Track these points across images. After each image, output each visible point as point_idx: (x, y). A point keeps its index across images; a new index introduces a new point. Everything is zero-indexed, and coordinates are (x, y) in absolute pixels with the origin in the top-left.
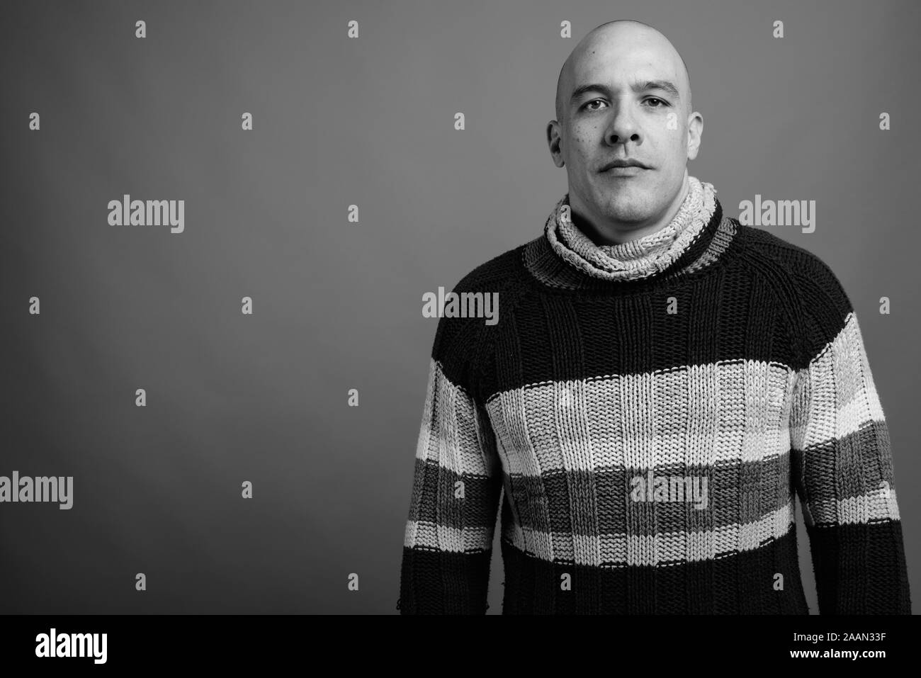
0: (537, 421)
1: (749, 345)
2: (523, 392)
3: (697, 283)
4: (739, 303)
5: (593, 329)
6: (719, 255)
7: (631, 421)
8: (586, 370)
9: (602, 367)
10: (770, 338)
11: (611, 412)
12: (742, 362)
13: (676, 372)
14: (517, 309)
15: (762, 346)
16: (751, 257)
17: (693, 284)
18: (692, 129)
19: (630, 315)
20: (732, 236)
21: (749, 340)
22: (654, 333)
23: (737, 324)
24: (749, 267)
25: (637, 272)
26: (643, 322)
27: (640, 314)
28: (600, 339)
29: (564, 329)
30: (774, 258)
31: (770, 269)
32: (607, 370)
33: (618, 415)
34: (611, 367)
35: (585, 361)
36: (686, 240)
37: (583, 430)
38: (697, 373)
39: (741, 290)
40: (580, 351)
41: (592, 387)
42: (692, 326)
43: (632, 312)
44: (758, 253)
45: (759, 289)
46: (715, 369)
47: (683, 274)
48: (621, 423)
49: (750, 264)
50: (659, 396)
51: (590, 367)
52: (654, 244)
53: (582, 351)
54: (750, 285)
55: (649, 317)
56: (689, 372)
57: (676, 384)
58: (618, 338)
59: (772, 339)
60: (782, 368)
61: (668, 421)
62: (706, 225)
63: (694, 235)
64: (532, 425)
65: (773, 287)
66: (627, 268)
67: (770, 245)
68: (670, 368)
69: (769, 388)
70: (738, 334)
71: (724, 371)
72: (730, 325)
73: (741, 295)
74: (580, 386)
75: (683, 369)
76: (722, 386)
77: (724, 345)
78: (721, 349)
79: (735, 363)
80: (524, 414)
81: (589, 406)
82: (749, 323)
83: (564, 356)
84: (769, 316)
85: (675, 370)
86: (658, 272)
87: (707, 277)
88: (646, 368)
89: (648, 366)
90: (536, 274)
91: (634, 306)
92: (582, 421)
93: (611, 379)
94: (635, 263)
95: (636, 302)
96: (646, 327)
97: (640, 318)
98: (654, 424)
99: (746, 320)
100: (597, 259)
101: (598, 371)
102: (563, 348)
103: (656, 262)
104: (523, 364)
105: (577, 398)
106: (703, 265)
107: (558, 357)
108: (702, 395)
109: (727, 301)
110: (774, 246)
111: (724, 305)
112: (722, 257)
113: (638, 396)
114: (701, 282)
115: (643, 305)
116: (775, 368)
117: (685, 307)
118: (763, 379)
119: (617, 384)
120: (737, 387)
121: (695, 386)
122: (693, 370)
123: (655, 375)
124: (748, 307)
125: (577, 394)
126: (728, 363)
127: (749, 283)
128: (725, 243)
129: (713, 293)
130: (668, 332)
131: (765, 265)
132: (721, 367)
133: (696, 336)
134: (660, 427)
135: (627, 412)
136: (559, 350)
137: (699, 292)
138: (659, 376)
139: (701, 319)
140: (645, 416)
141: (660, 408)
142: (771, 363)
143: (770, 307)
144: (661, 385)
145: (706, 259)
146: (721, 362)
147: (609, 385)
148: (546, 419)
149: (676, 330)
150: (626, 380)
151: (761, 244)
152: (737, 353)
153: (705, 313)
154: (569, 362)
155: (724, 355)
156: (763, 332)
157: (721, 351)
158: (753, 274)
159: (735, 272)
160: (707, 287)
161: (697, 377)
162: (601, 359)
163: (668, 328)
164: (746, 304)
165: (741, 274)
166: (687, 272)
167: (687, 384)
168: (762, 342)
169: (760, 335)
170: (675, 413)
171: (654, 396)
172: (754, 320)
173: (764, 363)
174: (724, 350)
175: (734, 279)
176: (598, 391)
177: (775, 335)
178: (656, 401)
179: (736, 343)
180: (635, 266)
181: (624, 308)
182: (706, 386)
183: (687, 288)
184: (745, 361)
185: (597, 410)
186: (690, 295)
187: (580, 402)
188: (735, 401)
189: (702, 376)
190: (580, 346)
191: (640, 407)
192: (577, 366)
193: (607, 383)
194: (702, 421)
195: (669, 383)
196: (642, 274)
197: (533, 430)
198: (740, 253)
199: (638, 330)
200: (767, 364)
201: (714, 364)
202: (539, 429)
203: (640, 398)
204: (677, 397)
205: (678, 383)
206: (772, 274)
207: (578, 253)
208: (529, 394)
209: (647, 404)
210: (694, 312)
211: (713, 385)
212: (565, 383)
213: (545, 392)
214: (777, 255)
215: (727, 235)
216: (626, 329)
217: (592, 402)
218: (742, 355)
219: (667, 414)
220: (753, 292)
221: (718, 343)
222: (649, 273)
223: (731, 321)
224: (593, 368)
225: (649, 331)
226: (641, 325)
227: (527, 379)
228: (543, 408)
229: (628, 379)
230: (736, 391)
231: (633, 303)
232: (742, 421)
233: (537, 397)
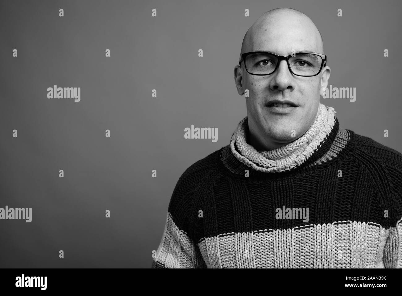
0: (226, 258)
1: (354, 212)
2: (218, 239)
3: (323, 171)
4: (349, 184)
5: (258, 200)
6: (338, 153)
7: (281, 260)
8: (253, 226)
9: (263, 224)
10: (368, 207)
11: (269, 254)
12: (349, 223)
13: (307, 228)
14: (215, 186)
15: (363, 212)
16: (359, 155)
17: (321, 171)
18: (323, 76)
19: (280, 191)
20: (347, 141)
21: (354, 209)
22: (295, 203)
23: (347, 198)
24: (357, 161)
25: (284, 167)
26: (288, 195)
27: (286, 190)
28: (262, 206)
29: (241, 200)
30: (374, 156)
31: (371, 163)
32: (266, 226)
33: (272, 255)
34: (268, 224)
35: (253, 220)
36: (315, 144)
37: (252, 264)
38: (320, 229)
39: (351, 176)
40: (250, 214)
41: (257, 237)
42: (318, 199)
43: (282, 189)
44: (363, 152)
45: (362, 176)
46: (332, 227)
47: (314, 165)
48: (274, 261)
49: (358, 159)
50: (297, 244)
51: (256, 224)
52: (294, 148)
53: (251, 214)
54: (357, 173)
55: (292, 192)
56: (315, 229)
57: (307, 236)
58: (272, 205)
59: (369, 208)
60: (377, 226)
61: (303, 260)
62: (328, 135)
63: (320, 141)
64: (224, 260)
65: (372, 175)
66: (278, 165)
67: (371, 147)
68: (304, 226)
69: (367, 238)
70: (348, 205)
71: (338, 228)
72: (342, 199)
73: (351, 179)
74: (250, 236)
75: (312, 226)
76: (336, 238)
77: (338, 212)
78: (336, 214)
79: (344, 223)
80: (219, 252)
81: (255, 249)
82: (355, 197)
83: (241, 217)
84: (368, 193)
85: (307, 227)
86: (297, 166)
87: (330, 167)
88: (289, 225)
89: (290, 224)
90: (227, 166)
91: (282, 186)
92: (251, 258)
93: (268, 232)
94: (282, 161)
95: (284, 183)
96: (290, 199)
97: (287, 193)
98: (294, 262)
99: (353, 195)
100: (260, 161)
101: (261, 226)
102: (240, 212)
103: (296, 160)
104: (217, 221)
105: (248, 244)
106: (327, 159)
107: (237, 218)
108: (323, 244)
109: (342, 183)
110: (374, 147)
111: (340, 185)
112: (340, 154)
113: (284, 243)
114: (326, 170)
115: (288, 184)
116: (371, 226)
117: (315, 186)
118: (363, 233)
119: (272, 235)
120: (346, 239)
121: (319, 238)
122: (318, 228)
123: (294, 230)
124: (355, 187)
125: (248, 241)
126: (340, 223)
127: (356, 171)
128: (342, 145)
129: (333, 177)
130: (303, 202)
131: (368, 160)
132: (336, 225)
133: (320, 205)
134: (298, 264)
135: (278, 253)
136: (238, 213)
137: (324, 177)
138: (297, 230)
139: (324, 194)
140: (288, 256)
141: (298, 251)
142: (369, 223)
143: (369, 188)
144: (298, 236)
145: (329, 155)
146: (336, 222)
147: (267, 236)
148: (231, 256)
149: (308, 201)
150: (277, 233)
151: (365, 146)
152: (347, 217)
153: (327, 190)
154: (243, 221)
155: (338, 218)
156: (364, 203)
157: (336, 215)
158: (359, 165)
159: (348, 164)
160: (329, 173)
161: (320, 232)
162: (263, 219)
163: (303, 200)
164: (354, 185)
165: (352, 166)
166: (317, 164)
167: (314, 236)
168: (363, 210)
169: (361, 205)
170: (307, 255)
171: (293, 244)
172: (359, 195)
173: (364, 223)
174: (338, 215)
175: (347, 169)
176: (260, 240)
177: (372, 205)
178: (295, 247)
179: (346, 210)
180: (283, 163)
181: (277, 187)
182: (325, 238)
183: (316, 174)
184: (351, 222)
185: (260, 251)
186: (318, 178)
187: (250, 247)
188: (345, 248)
189: (323, 231)
190: (249, 211)
191: (285, 251)
192: (248, 224)
193: (266, 234)
194: (323, 260)
195: (303, 235)
196: (287, 168)
197: (224, 263)
198: (352, 152)
199: (285, 201)
200: (366, 223)
201: (331, 224)
202: (228, 262)
203: (285, 245)
204: (307, 244)
205: (308, 235)
206: (371, 166)
207: (248, 158)
208: (222, 240)
209: (289, 249)
210: (320, 189)
211: (330, 238)
212: (241, 234)
213: (230, 239)
214: (376, 154)
215: (344, 140)
216: (278, 200)
217: (257, 246)
218: (349, 218)
219: (302, 256)
220: (358, 177)
221: (334, 210)
222: (292, 167)
223: (343, 196)
224: (258, 225)
225: (292, 202)
226: (287, 198)
227: (220, 231)
228: (229, 250)
229: (278, 232)
230: (345, 241)
231: (282, 183)
232: (349, 261)
233: (226, 242)
